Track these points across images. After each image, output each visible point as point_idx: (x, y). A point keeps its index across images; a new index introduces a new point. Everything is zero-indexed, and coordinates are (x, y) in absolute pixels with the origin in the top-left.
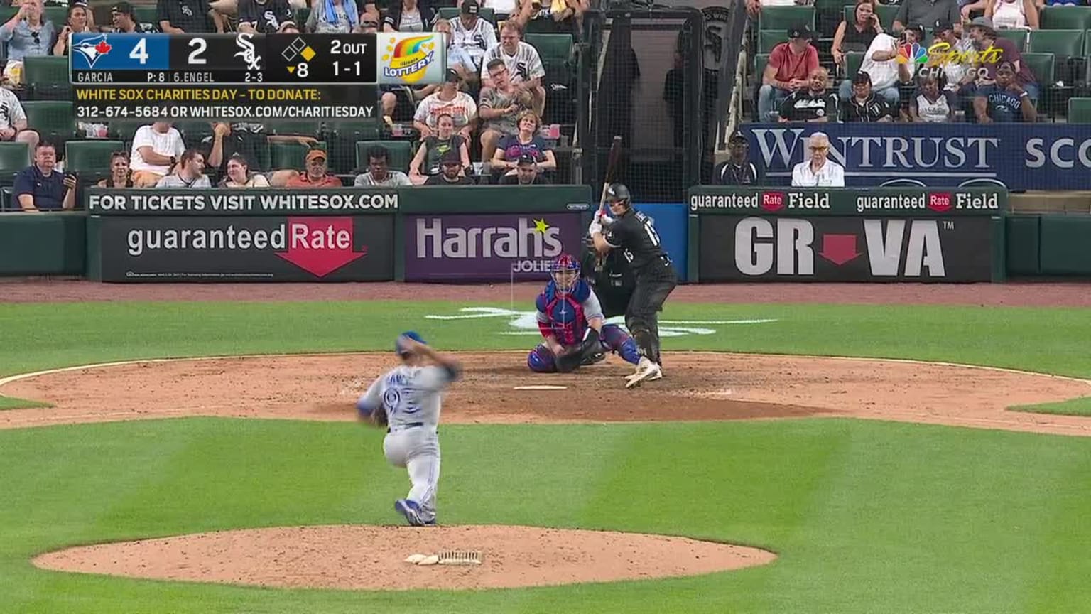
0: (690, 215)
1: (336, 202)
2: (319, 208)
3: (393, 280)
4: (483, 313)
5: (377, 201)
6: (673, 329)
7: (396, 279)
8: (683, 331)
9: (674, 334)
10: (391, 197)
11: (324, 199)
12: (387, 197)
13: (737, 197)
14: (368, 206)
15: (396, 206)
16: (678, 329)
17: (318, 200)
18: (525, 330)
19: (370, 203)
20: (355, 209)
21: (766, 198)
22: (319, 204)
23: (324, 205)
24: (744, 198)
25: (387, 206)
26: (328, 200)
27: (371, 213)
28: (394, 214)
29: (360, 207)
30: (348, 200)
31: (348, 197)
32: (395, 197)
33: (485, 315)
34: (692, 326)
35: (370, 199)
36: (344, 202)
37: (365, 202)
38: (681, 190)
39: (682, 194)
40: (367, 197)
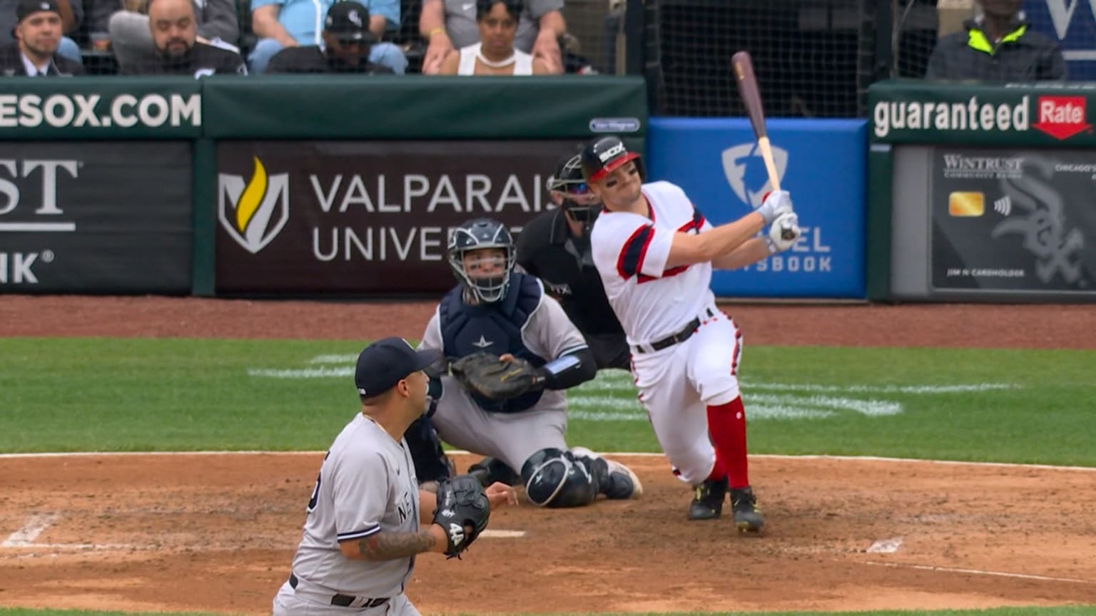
0: (871, 147)
1: (59, 111)
2: (20, 125)
5: (154, 111)
7: (195, 292)
10: (186, 100)
11: (31, 105)
12: (177, 99)
13: (980, 105)
14: (132, 120)
15: (197, 121)
17: (16, 106)
19: (137, 115)
20: (102, 129)
21: (1048, 111)
22: (19, 114)
23: (29, 116)
24: (996, 109)
25: (175, 122)
26: (41, 107)
27: (140, 135)
28: (191, 141)
29: (113, 122)
30: (87, 107)
31: (87, 98)
32: (196, 101)
35: (137, 105)
36: (77, 110)
37: (126, 111)
38: (853, 88)
39: (854, 98)
40: (131, 100)
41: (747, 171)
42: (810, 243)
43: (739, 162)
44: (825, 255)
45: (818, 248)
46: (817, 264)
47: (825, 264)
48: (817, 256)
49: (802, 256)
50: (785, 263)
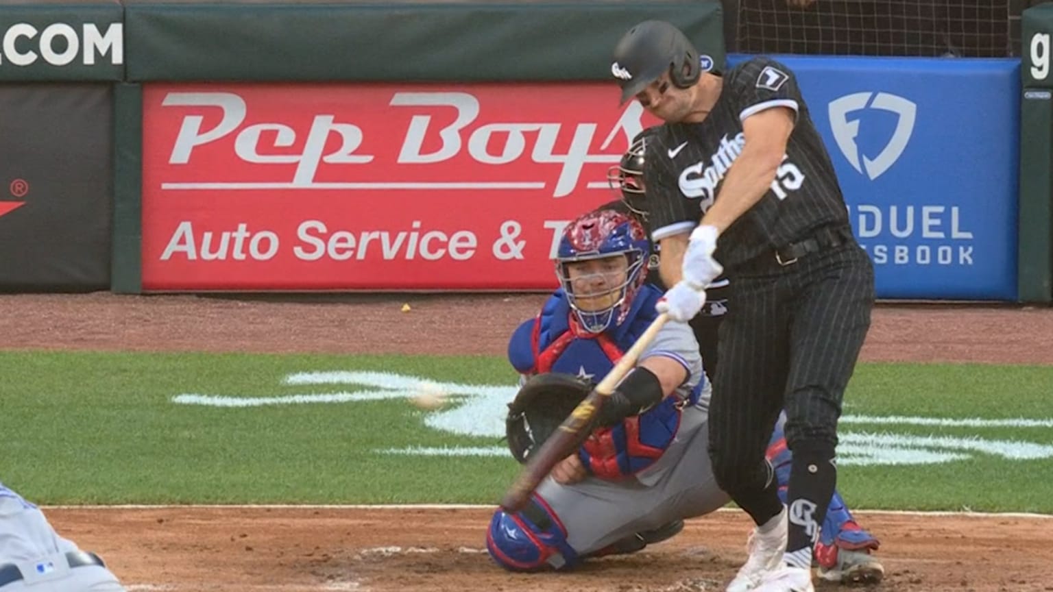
0: (1029, 95)
3: (105, 287)
4: (351, 388)
5: (59, 44)
6: (929, 441)
7: (113, 288)
8: (960, 451)
9: (932, 458)
10: (103, 31)
12: (90, 30)
14: (30, 58)
15: (117, 58)
16: (943, 442)
18: (468, 441)
19: (37, 51)
25: (89, 59)
28: (110, 85)
32: (116, 30)
33: (358, 396)
34: (988, 434)
35: (37, 37)
38: (1002, 14)
39: (1002, 27)
40: (29, 31)
41: (861, 128)
42: (946, 227)
43: (850, 116)
44: (965, 243)
45: (956, 234)
46: (956, 255)
47: (965, 256)
48: (956, 244)
49: (934, 244)
50: (912, 254)
